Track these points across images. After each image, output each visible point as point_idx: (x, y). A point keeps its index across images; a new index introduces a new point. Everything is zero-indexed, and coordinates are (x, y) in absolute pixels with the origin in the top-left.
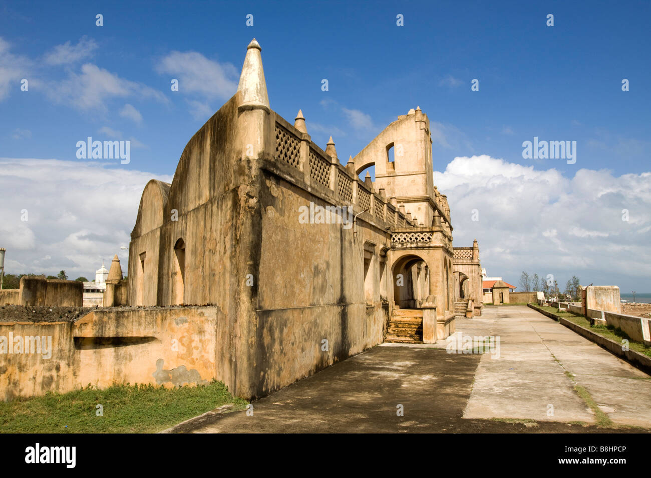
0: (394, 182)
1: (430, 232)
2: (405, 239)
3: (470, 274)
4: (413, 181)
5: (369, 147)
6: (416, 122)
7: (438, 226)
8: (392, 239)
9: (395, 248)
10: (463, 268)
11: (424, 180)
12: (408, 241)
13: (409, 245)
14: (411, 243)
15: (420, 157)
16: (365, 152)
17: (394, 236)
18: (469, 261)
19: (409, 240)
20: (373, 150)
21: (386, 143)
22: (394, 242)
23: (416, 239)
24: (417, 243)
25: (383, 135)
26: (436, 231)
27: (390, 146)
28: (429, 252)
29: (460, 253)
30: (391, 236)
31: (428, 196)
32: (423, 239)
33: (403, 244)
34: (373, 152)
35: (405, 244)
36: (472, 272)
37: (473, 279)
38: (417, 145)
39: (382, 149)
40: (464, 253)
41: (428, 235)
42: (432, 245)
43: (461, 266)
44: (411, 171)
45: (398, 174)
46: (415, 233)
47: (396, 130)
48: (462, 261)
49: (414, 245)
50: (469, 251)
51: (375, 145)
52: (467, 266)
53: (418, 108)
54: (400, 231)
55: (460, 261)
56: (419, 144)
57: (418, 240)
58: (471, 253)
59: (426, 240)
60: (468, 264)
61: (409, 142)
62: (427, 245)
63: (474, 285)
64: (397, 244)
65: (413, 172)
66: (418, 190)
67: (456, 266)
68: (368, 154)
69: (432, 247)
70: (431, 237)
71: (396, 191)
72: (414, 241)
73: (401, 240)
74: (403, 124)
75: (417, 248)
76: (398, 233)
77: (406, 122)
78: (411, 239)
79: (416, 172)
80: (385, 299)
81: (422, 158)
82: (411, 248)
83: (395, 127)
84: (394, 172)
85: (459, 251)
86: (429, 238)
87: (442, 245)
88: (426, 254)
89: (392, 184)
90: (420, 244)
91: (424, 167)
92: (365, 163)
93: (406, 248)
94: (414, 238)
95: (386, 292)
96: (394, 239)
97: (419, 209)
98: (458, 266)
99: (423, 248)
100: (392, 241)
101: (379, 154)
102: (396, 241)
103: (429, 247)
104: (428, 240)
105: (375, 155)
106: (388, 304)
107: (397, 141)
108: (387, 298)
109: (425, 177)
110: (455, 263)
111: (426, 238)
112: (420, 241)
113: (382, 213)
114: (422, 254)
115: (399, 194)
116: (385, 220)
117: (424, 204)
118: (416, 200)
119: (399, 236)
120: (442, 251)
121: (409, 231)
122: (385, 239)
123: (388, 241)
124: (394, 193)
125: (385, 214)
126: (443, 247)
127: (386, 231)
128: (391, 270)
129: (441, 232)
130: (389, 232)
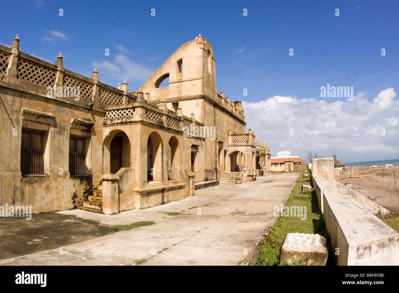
0: (181, 85)
1: (133, 108)
2: (115, 116)
3: (246, 153)
4: (194, 85)
5: (166, 63)
6: (197, 44)
7: (138, 102)
8: (106, 116)
9: (106, 124)
10: (241, 149)
11: (201, 83)
12: (116, 117)
13: (116, 121)
14: (119, 119)
15: (199, 67)
16: (163, 66)
17: (107, 114)
18: (245, 144)
19: (118, 117)
20: (168, 65)
21: (177, 59)
22: (107, 119)
23: (123, 115)
24: (122, 119)
25: (175, 54)
26: (137, 107)
27: (180, 62)
28: (131, 126)
29: (240, 138)
30: (105, 114)
31: (203, 94)
32: (127, 114)
33: (112, 121)
34: (168, 66)
35: (114, 121)
36: (247, 151)
37: (248, 156)
38: (197, 59)
39: (174, 63)
40: (242, 138)
41: (131, 111)
42: (133, 120)
43: (240, 147)
44: (193, 77)
45: (184, 80)
46: (122, 110)
47: (184, 50)
48: (240, 143)
49: (119, 121)
50: (245, 136)
51: (169, 61)
52: (244, 147)
53: (200, 35)
54: (111, 109)
55: (239, 144)
56: (199, 58)
57: (124, 116)
58: (247, 138)
59: (130, 116)
60: (245, 146)
61: (193, 57)
62: (129, 121)
63: (249, 160)
64: (108, 121)
65: (194, 78)
66: (197, 91)
67: (237, 147)
68: (165, 68)
69: (132, 122)
70: (133, 112)
71: (183, 92)
72: (121, 117)
73: (111, 117)
74: (189, 46)
75: (122, 123)
76: (110, 111)
77: (191, 44)
78: (119, 115)
79: (196, 78)
80: (90, 170)
81: (201, 68)
82: (117, 123)
83: (183, 48)
84: (182, 79)
85: (239, 136)
86: (132, 114)
87: (140, 119)
88: (128, 129)
89: (180, 87)
90: (124, 120)
91: (202, 74)
92: (163, 74)
93: (114, 124)
94: (121, 114)
95: (90, 164)
96: (107, 116)
97: (198, 104)
98: (238, 147)
99: (126, 123)
100: (106, 118)
101: (173, 67)
102: (109, 118)
103: (131, 122)
104: (131, 115)
105: (170, 68)
106: (92, 175)
107: (184, 57)
108: (91, 169)
109: (202, 81)
110: (236, 145)
111: (129, 114)
112: (125, 117)
113: (87, 92)
114: (126, 129)
115: (184, 94)
116: (93, 99)
117: (201, 101)
118: (195, 98)
119: (110, 114)
120: (143, 126)
121: (117, 108)
122: (89, 116)
123: (97, 118)
124: (181, 93)
125: (94, 93)
126: (142, 122)
127: (89, 108)
128: (103, 145)
129: (142, 107)
130: (97, 110)
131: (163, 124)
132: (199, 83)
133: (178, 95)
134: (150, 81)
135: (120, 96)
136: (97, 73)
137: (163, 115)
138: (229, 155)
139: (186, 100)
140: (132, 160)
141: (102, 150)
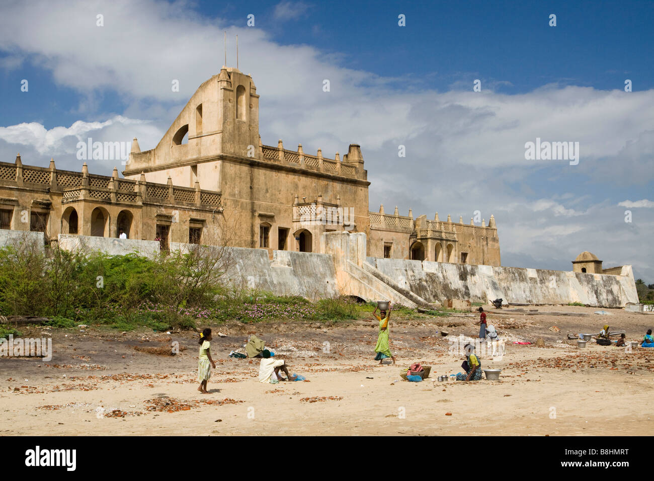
0: (201, 142)
1: (79, 190)
2: (69, 196)
3: (314, 231)
4: (214, 141)
5: (185, 110)
6: (218, 82)
9: (63, 203)
11: (221, 139)
13: (70, 200)
15: (220, 116)
16: (181, 114)
19: (71, 196)
20: (187, 112)
21: (196, 105)
22: (64, 199)
25: (194, 98)
26: (82, 189)
27: (200, 108)
28: (78, 204)
30: (63, 194)
31: (222, 154)
32: (76, 195)
33: (67, 199)
34: (187, 115)
36: (315, 228)
38: (218, 105)
39: (194, 110)
40: (310, 208)
42: (79, 199)
45: (203, 135)
46: (74, 191)
47: (204, 91)
49: (72, 200)
51: (188, 108)
54: (67, 190)
56: (220, 103)
57: (74, 196)
59: (78, 196)
61: (213, 102)
62: (77, 199)
65: (214, 132)
66: (216, 149)
68: (184, 116)
71: (202, 151)
73: (67, 197)
74: (209, 85)
76: (66, 192)
77: (211, 83)
79: (215, 131)
82: (71, 202)
83: (203, 88)
84: (202, 132)
85: (306, 207)
86: (79, 194)
87: (84, 198)
88: (77, 206)
90: (74, 199)
91: (222, 126)
92: (182, 126)
93: (69, 202)
94: (73, 194)
97: (216, 167)
99: (76, 201)
100: (63, 197)
101: (192, 115)
103: (78, 201)
105: (189, 117)
107: (204, 102)
109: (222, 136)
113: (45, 179)
114: (75, 205)
115: (204, 154)
116: (51, 184)
117: (219, 162)
118: (213, 160)
119: (67, 194)
120: (86, 203)
121: (70, 190)
122: (48, 197)
123: (55, 198)
124: (200, 153)
125: (51, 179)
126: (85, 200)
127: (47, 191)
128: (62, 218)
129: (85, 189)
130: (54, 192)
131: (111, 200)
132: (218, 138)
133: (198, 156)
134: (168, 135)
135: (79, 177)
136: (54, 162)
137: (111, 193)
138: (294, 234)
139: (204, 162)
140: (79, 229)
141: (60, 222)
